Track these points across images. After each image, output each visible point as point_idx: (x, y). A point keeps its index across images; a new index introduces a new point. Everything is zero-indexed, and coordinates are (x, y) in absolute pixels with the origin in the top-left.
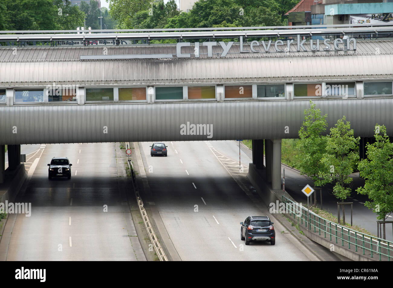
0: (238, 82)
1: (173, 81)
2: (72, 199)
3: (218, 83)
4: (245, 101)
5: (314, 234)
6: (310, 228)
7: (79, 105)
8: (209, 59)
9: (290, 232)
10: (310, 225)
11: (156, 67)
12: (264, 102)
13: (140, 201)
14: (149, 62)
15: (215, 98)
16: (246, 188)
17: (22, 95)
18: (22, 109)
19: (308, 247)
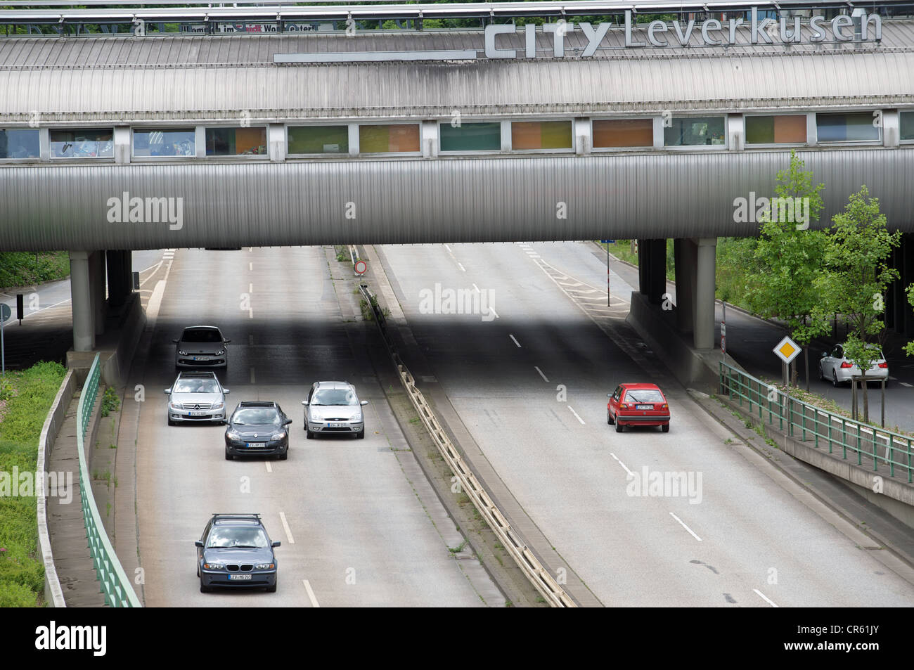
0: (621, 112)
1: (480, 110)
2: (252, 370)
3: (578, 114)
4: (638, 154)
5: (803, 446)
6: (792, 432)
7: (273, 163)
8: (557, 61)
9: (745, 441)
10: (792, 425)
11: (441, 80)
12: (679, 156)
13: (404, 373)
14: (425, 68)
15: (571, 147)
16: (630, 347)
17: (148, 141)
18: (148, 171)
19: (791, 473)
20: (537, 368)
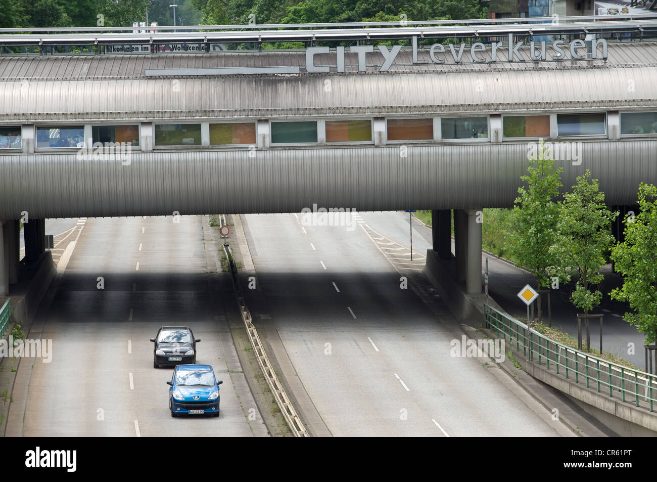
0: (409, 113)
1: (301, 112)
2: (132, 310)
3: (377, 115)
4: (422, 145)
5: (539, 368)
6: (532, 357)
7: (143, 152)
8: (360, 75)
9: (498, 364)
10: (532, 352)
11: (272, 89)
12: (453, 147)
13: (245, 313)
14: (260, 80)
15: (371, 140)
16: (423, 291)
17: (49, 136)
18: (48, 158)
19: (529, 389)
20: (349, 308)
